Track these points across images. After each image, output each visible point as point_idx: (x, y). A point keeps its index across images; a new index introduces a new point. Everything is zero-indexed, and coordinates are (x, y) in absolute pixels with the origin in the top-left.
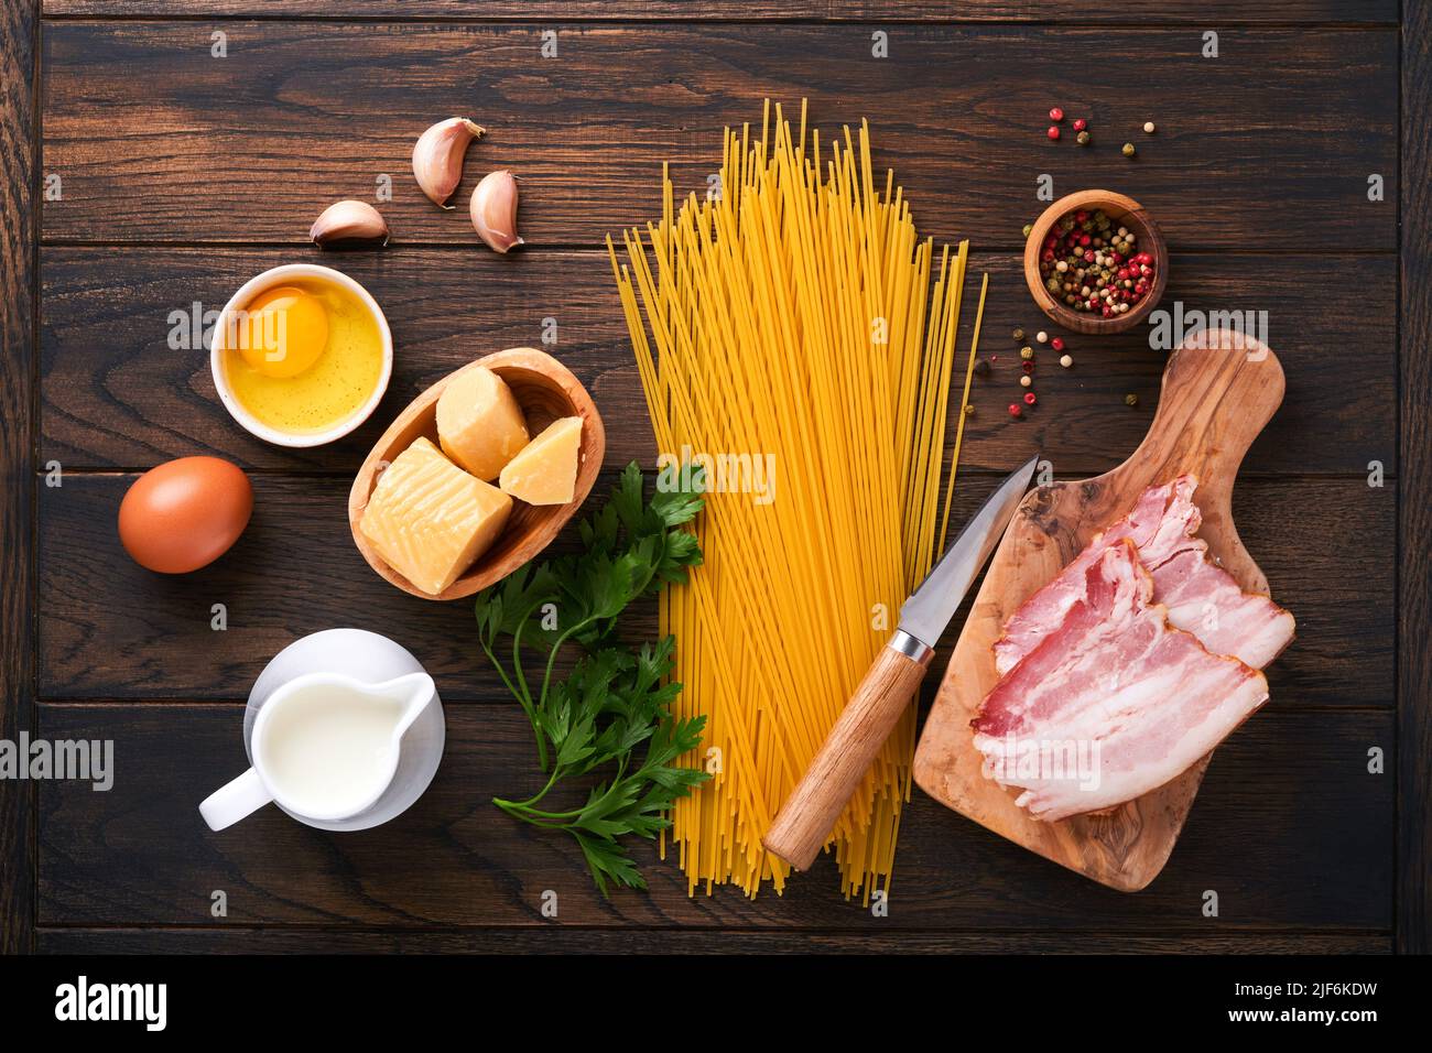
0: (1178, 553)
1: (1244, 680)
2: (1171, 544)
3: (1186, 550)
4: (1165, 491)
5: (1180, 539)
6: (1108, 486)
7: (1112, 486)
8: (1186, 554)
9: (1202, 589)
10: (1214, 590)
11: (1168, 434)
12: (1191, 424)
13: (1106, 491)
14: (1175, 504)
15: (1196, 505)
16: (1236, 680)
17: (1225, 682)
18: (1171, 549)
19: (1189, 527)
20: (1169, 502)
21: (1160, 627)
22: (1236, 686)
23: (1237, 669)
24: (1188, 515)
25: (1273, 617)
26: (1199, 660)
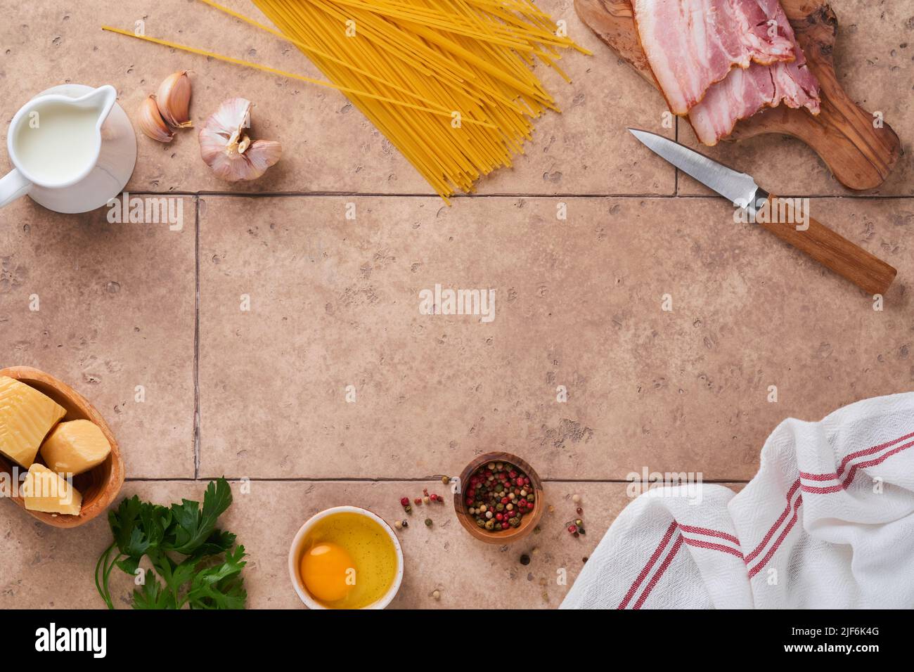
0: (775, 88)
1: (687, 100)
2: (782, 84)
3: (774, 93)
4: (814, 93)
5: (783, 91)
6: (826, 62)
7: (825, 64)
8: (772, 92)
9: (748, 96)
10: (745, 102)
11: (846, 108)
12: (847, 124)
13: (823, 60)
14: (804, 96)
15: (800, 108)
16: (689, 96)
17: (689, 89)
18: (778, 83)
19: (788, 99)
20: (807, 93)
21: (735, 60)
22: (685, 95)
23: (695, 98)
24: (796, 100)
25: (717, 133)
26: (707, 78)
